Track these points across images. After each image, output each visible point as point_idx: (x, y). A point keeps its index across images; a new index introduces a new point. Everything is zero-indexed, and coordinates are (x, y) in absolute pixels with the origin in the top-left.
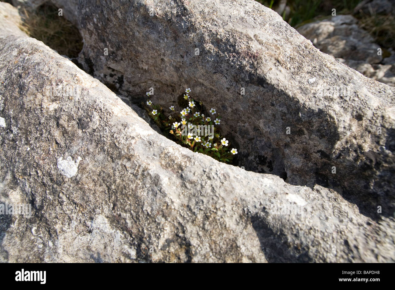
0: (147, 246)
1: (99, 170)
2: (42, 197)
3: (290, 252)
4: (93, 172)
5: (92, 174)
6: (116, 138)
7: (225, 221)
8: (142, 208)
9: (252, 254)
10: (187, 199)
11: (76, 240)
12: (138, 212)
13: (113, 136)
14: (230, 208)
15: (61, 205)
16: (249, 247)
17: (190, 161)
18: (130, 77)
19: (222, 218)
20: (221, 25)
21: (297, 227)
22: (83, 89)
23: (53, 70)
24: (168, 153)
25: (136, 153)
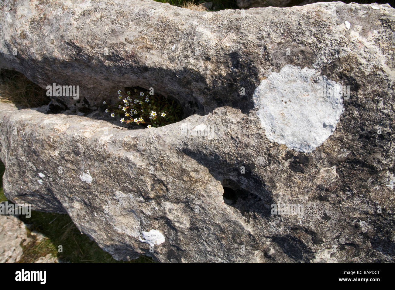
0: (145, 193)
1: (100, 171)
2: (87, 198)
3: (209, 158)
4: (99, 173)
5: (99, 175)
6: (96, 151)
7: (171, 160)
8: (130, 177)
9: (194, 169)
10: (147, 160)
11: (116, 208)
12: (130, 180)
13: (94, 150)
14: (169, 152)
15: (97, 197)
16: (190, 166)
17: (138, 140)
18: (88, 96)
19: (168, 160)
20: (103, 45)
21: (204, 144)
22: (63, 134)
23: (41, 132)
24: (125, 142)
25: (110, 152)
